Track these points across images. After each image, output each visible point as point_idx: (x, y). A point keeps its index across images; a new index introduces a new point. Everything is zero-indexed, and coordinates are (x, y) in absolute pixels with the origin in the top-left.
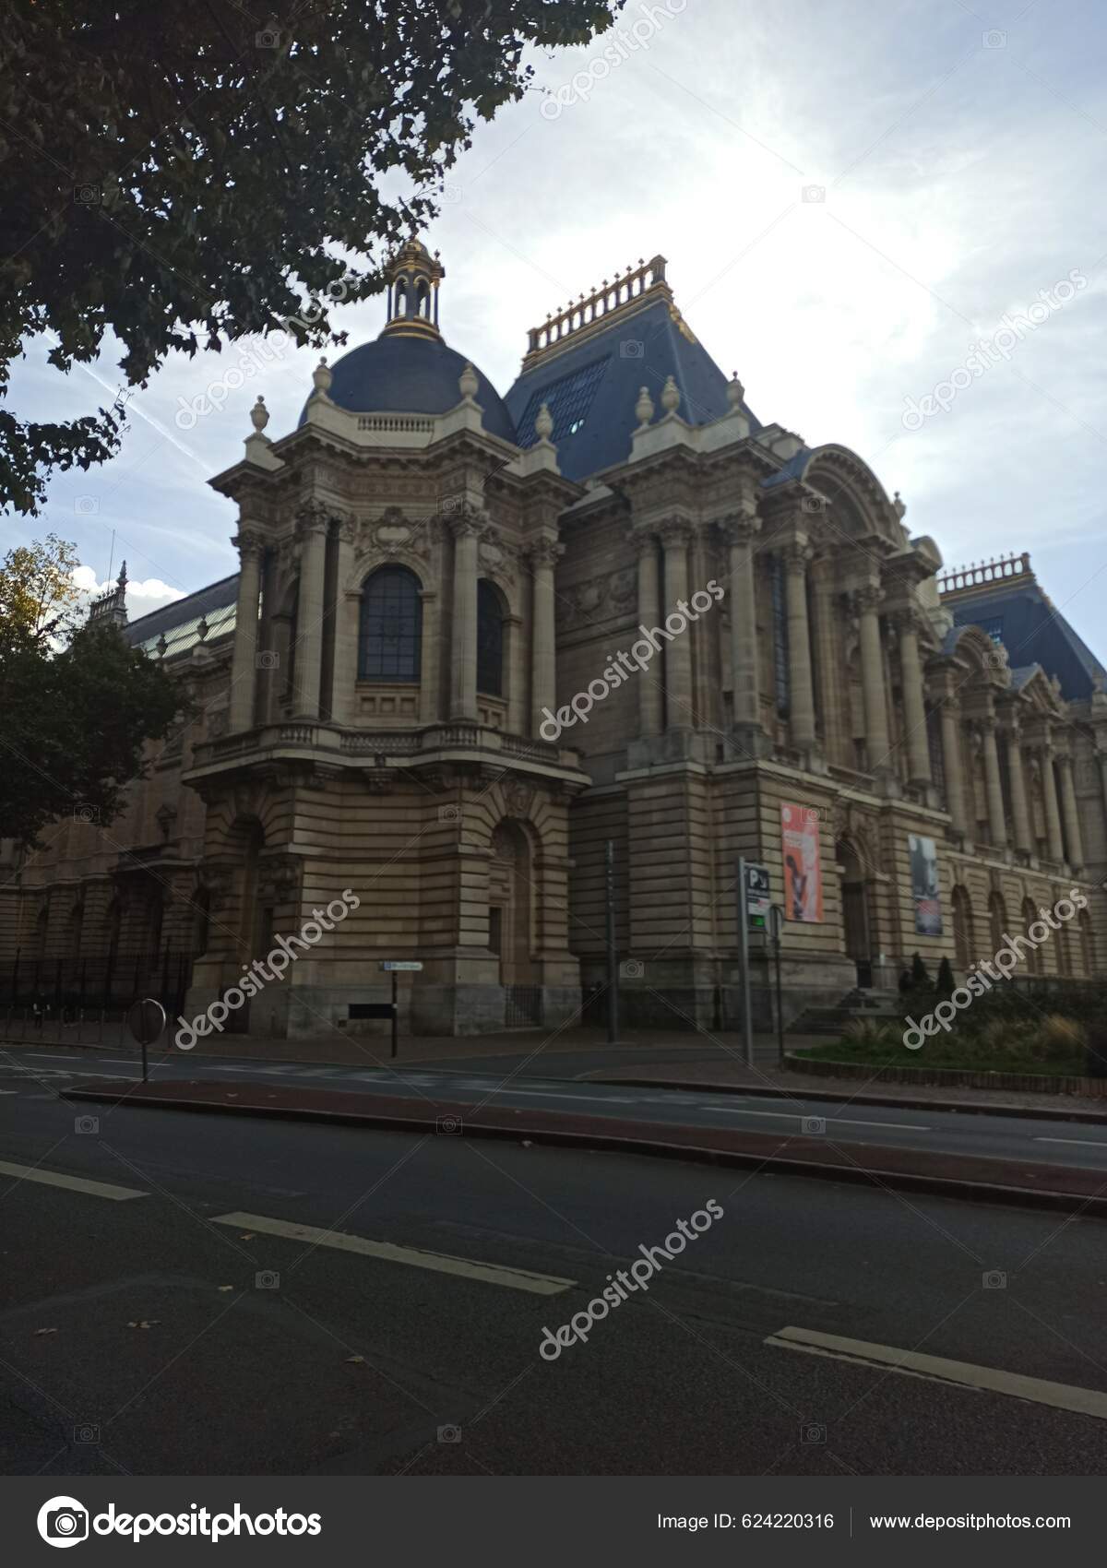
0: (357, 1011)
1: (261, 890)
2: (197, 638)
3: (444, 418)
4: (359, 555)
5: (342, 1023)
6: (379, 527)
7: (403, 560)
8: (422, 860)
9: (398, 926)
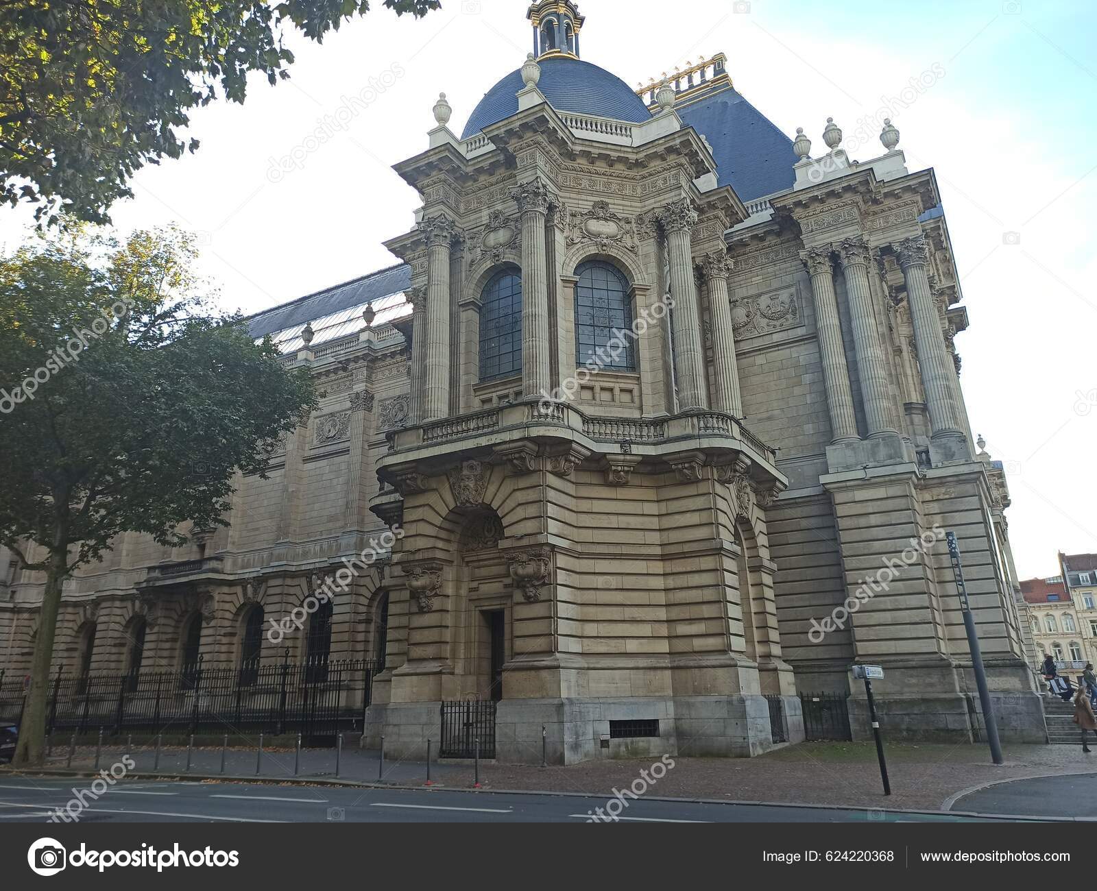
0: (619, 728)
1: (471, 590)
2: (362, 324)
3: (640, 126)
4: (570, 243)
5: (604, 744)
6: (587, 220)
7: (613, 252)
8: (664, 558)
9: (646, 630)
